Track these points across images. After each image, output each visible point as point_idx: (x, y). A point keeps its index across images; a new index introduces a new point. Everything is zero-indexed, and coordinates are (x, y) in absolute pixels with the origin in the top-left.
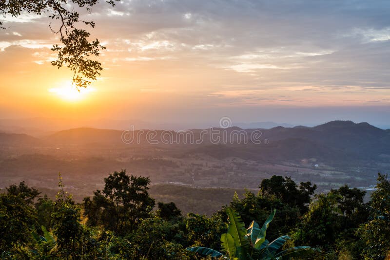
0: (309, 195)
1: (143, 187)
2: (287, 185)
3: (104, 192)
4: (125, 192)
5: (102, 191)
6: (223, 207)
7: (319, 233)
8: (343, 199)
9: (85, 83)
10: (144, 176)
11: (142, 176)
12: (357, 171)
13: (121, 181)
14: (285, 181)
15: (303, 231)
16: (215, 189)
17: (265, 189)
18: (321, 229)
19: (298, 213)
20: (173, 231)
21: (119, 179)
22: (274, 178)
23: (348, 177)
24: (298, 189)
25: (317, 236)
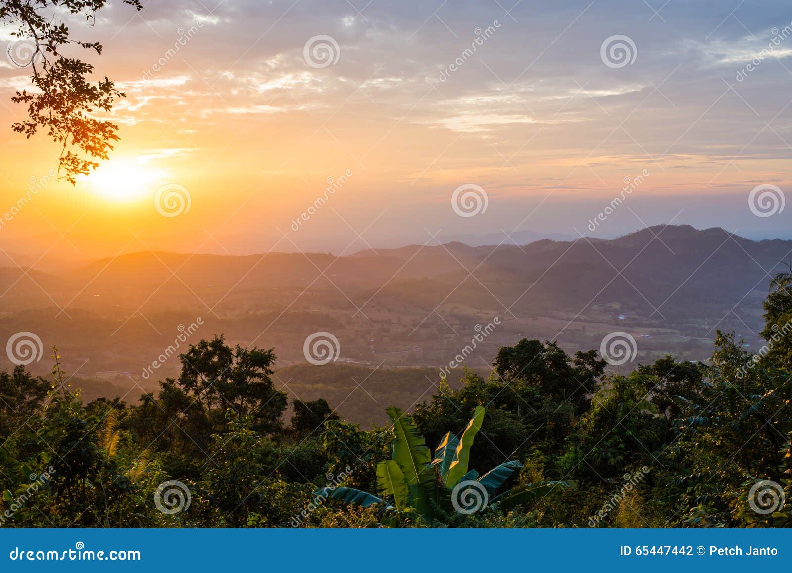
0: (595, 378)
1: (260, 370)
2: (550, 357)
3: (182, 381)
4: (224, 380)
5: (177, 381)
6: (418, 406)
7: (612, 453)
8: (664, 384)
9: (85, 166)
10: (264, 347)
11: (259, 348)
12: (703, 326)
13: (216, 359)
14: (545, 351)
15: (579, 450)
16: (417, 371)
17: (507, 367)
18: (615, 445)
19: (572, 415)
20: (320, 458)
21: (210, 355)
22: (524, 345)
23: (686, 339)
24: (573, 365)
25: (606, 460)
